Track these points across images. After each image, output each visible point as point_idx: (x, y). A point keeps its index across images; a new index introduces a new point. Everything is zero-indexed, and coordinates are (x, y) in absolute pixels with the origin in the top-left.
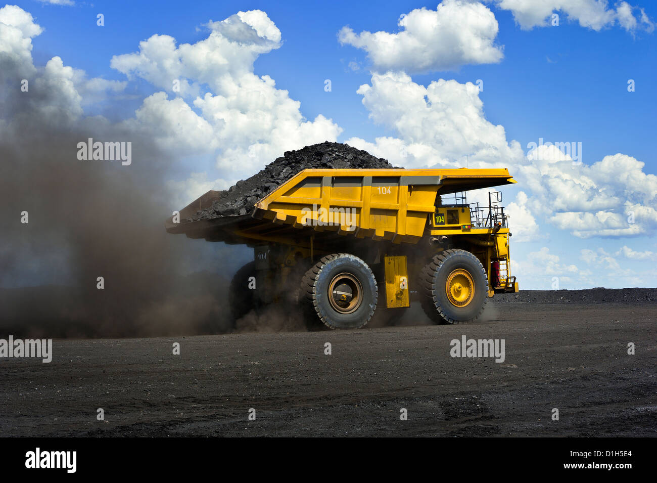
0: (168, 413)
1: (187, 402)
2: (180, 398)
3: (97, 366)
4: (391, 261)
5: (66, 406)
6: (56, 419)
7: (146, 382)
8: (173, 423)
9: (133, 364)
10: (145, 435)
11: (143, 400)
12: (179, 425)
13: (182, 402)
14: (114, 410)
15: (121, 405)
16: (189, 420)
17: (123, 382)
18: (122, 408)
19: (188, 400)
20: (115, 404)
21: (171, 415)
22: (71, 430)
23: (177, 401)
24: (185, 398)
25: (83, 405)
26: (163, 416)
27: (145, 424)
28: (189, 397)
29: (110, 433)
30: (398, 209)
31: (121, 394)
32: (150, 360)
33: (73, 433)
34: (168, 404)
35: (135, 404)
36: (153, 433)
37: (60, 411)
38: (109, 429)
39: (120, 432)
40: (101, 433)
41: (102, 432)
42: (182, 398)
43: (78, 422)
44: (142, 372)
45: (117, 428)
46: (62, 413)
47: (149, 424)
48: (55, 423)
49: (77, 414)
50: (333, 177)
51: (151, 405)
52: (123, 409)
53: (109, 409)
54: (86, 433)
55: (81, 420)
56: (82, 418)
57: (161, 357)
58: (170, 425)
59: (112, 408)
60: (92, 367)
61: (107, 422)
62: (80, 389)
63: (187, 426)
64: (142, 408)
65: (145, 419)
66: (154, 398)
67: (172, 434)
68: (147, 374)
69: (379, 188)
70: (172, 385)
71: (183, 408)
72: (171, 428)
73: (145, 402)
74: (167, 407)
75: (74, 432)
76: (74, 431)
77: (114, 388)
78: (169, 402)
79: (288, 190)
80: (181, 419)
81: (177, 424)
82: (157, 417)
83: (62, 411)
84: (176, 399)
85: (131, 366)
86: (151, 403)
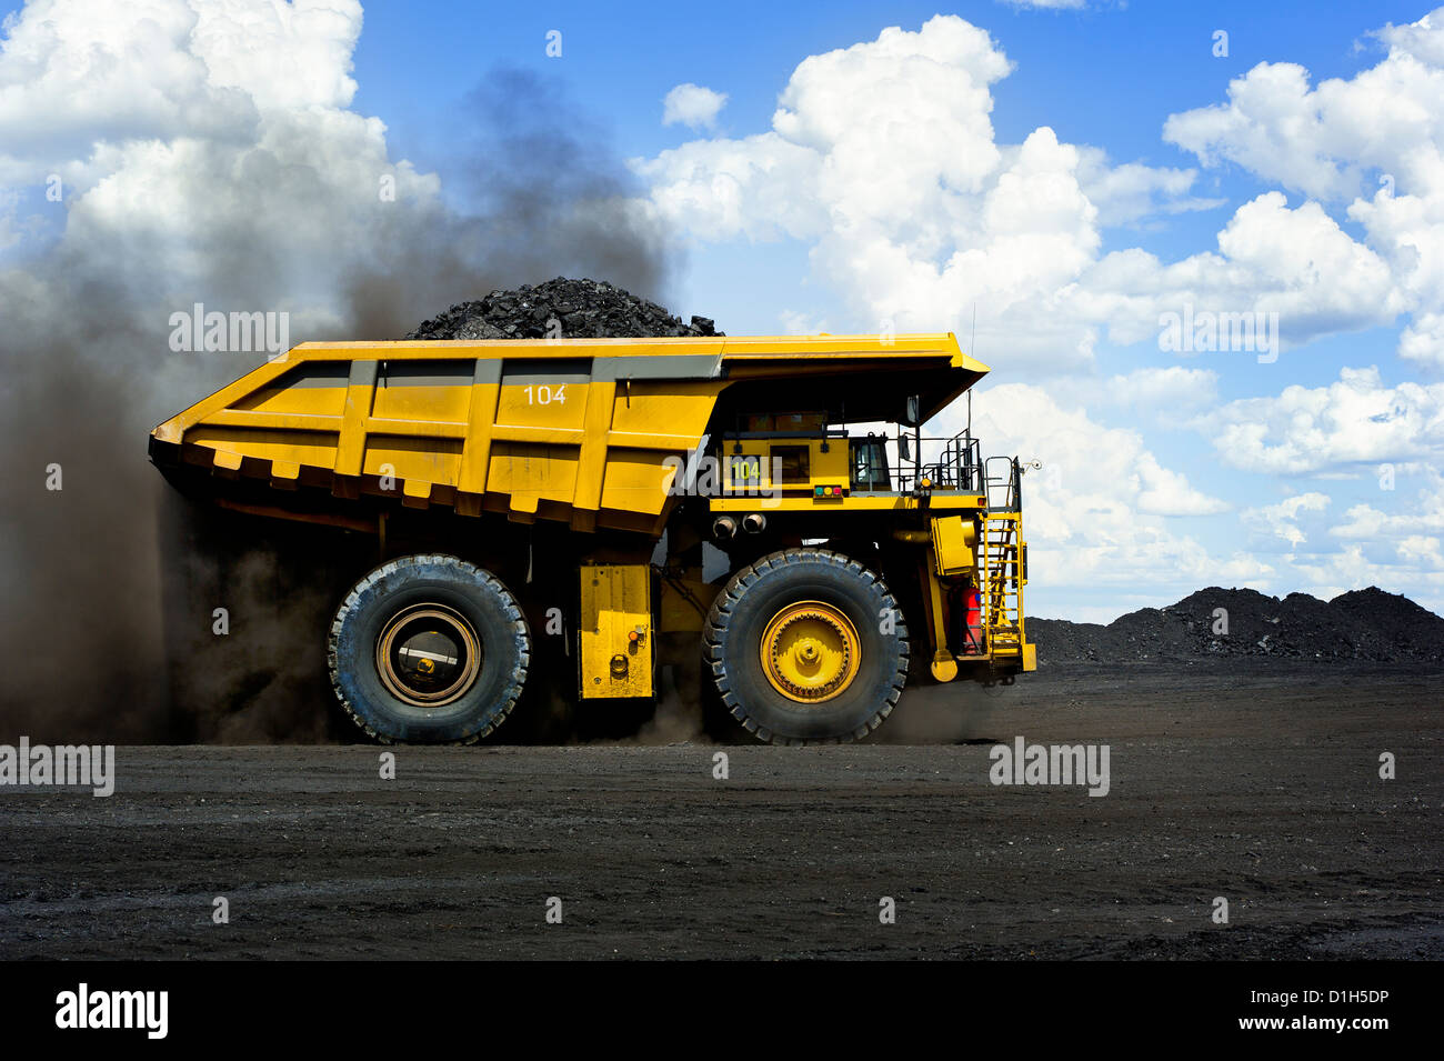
0: (1305, 908)
1: (1346, 882)
2: (1328, 874)
3: (1139, 798)
4: (601, 578)
5: (1076, 883)
6: (1057, 910)
7: (1250, 836)
8: (1319, 929)
9: (1219, 795)
10: (1256, 955)
11: (1246, 876)
12: (1330, 935)
13: (1334, 883)
14: (1183, 895)
15: (1197, 885)
16: (1352, 925)
17: (1199, 835)
18: (1199, 890)
19: (1347, 878)
20: (1185, 882)
21: (1312, 912)
22: (1091, 936)
23: (1324, 880)
24: (1340, 873)
25: (1113, 882)
26: (1294, 912)
27: (1254, 929)
28: (1349, 873)
29: (1178, 945)
30: (577, 442)
31: (1195, 861)
32: (1256, 787)
33: (1097, 944)
34: (1303, 886)
35: (1227, 883)
36: (1272, 949)
37: (1065, 894)
38: (1175, 937)
39: (1199, 944)
40: (1157, 946)
41: (1160, 943)
42: (1332, 874)
43: (1105, 919)
44: (1240, 813)
45: (1190, 936)
46: (1070, 899)
47: (1264, 931)
48: (1055, 919)
49: (1101, 901)
50: (380, 363)
51: (1263, 888)
52: (1203, 894)
53: (1170, 893)
54: (1124, 943)
55: (1111, 914)
56: (1113, 911)
57: (1280, 780)
58: (1312, 934)
59: (1178, 891)
60: (1127, 799)
61: (1169, 920)
62: (1104, 847)
63: (1351, 938)
64: (1243, 893)
65: (1253, 918)
66: (1269, 872)
67: (1317, 954)
68: (1250, 818)
69: (529, 390)
70: (1309, 844)
71: (1336, 897)
72: (1314, 940)
73: (1250, 880)
74: (1300, 893)
75: (1099, 941)
76: (1098, 937)
77: (1179, 846)
78: (1305, 882)
79: (243, 394)
80: (1335, 920)
81: (1327, 932)
82: (1280, 914)
83: (1070, 894)
84: (1322, 875)
85: (1213, 798)
86: (1265, 882)
